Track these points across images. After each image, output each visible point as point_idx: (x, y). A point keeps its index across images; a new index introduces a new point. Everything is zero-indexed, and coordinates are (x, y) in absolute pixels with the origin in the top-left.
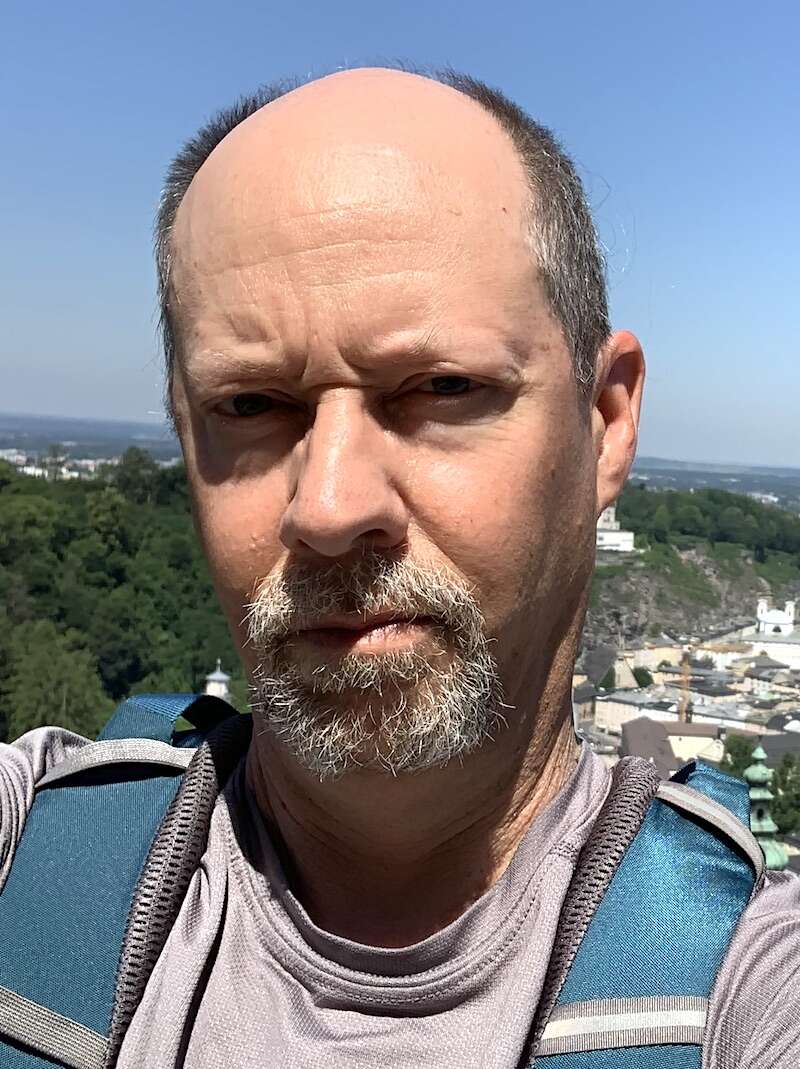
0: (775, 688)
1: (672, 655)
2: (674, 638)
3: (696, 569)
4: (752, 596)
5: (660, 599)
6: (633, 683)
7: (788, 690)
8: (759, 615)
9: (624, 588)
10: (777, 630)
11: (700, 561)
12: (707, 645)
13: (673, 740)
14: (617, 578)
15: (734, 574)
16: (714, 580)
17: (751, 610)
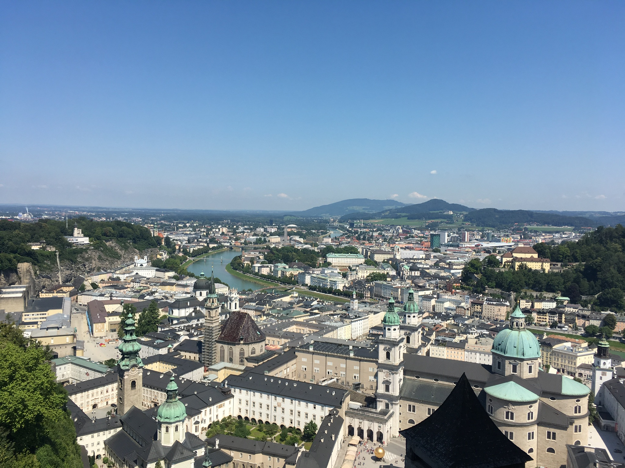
0: (142, 285)
1: (105, 277)
2: (106, 271)
3: (112, 247)
4: (132, 255)
5: (100, 258)
6: (91, 288)
7: (146, 285)
8: (135, 261)
9: (86, 256)
10: (142, 265)
11: (113, 245)
12: (118, 272)
13: (106, 306)
14: (84, 253)
15: (126, 248)
16: (119, 251)
17: (132, 259)
